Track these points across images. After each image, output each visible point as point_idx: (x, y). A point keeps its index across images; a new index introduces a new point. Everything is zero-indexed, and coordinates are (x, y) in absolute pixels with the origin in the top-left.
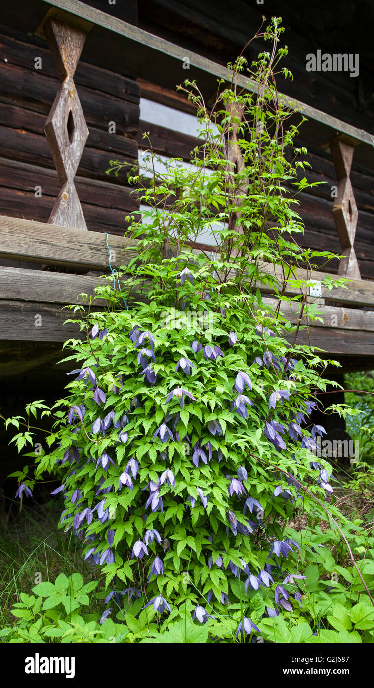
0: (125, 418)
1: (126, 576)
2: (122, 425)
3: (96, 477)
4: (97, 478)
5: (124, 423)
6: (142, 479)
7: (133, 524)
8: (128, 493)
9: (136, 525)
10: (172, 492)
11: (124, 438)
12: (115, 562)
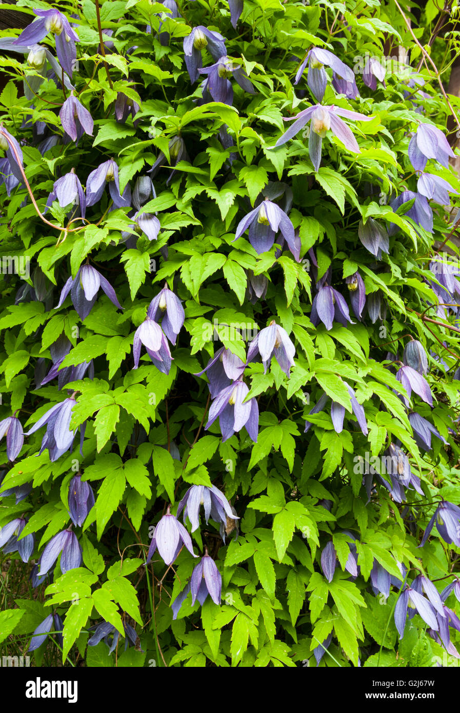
0: (146, 184)
1: (121, 611)
2: (138, 200)
3: (45, 336)
4: (48, 339)
5: (142, 195)
6: (197, 345)
7: (150, 466)
8: (144, 383)
9: (157, 471)
10: (278, 388)
11: (151, 229)
12: (82, 565)
